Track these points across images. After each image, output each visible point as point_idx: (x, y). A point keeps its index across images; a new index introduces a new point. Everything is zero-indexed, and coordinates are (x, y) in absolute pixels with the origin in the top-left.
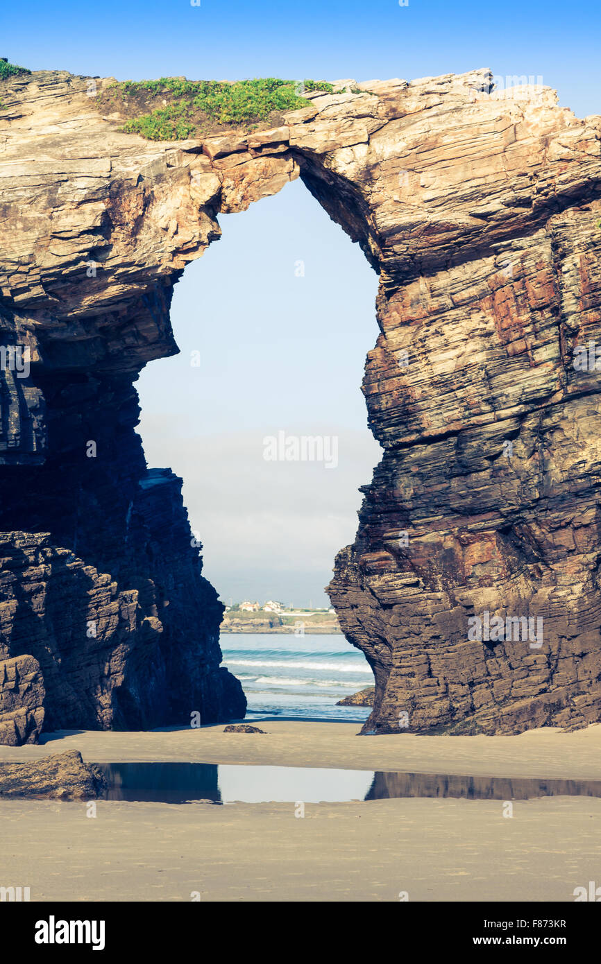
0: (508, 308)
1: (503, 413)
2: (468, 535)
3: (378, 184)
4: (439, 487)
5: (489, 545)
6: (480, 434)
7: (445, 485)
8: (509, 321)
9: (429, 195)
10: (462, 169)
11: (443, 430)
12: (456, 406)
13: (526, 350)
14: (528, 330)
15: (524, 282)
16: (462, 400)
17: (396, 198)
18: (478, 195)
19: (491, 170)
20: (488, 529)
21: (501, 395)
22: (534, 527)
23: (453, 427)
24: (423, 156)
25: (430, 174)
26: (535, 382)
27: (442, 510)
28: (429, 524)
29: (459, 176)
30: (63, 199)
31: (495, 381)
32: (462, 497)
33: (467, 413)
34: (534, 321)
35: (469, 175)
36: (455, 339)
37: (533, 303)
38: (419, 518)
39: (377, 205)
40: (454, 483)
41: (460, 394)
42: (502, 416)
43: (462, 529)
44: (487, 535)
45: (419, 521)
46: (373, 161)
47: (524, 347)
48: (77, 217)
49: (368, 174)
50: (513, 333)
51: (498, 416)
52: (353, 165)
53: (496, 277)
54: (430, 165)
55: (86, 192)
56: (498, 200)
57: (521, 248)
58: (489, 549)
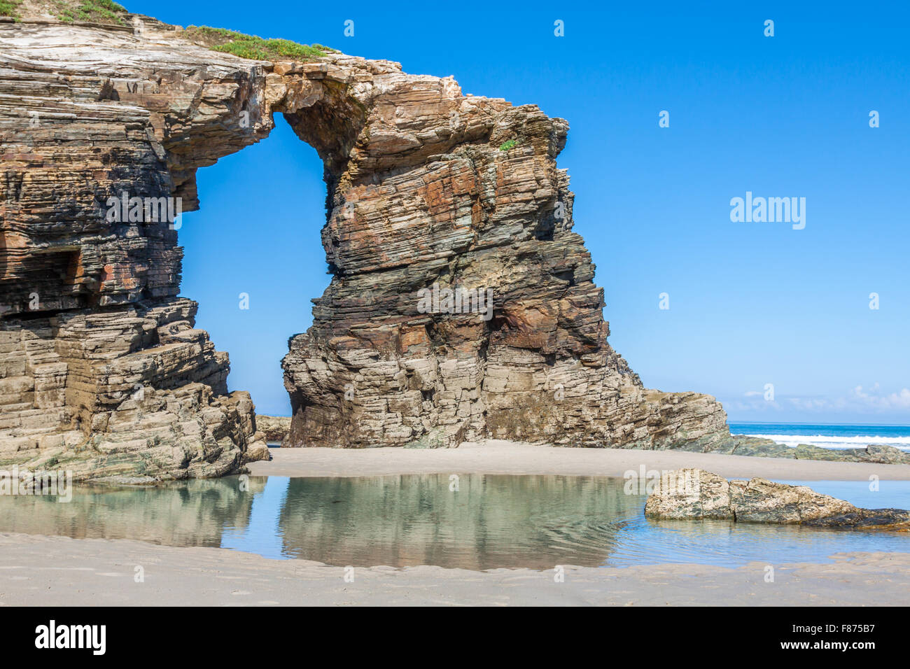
0: (438, 194)
1: (441, 254)
2: (407, 328)
3: (375, 109)
4: (393, 298)
5: (420, 333)
6: (426, 266)
7: (397, 297)
8: (438, 202)
9: (399, 121)
10: (418, 108)
11: (398, 263)
12: (409, 249)
13: (450, 219)
14: (452, 207)
15: (450, 179)
16: (414, 245)
17: (382, 119)
18: (423, 125)
19: (432, 112)
20: (421, 324)
21: (440, 243)
22: (447, 323)
23: (405, 262)
24: (401, 96)
25: (402, 108)
26: (460, 237)
27: (391, 313)
28: (383, 320)
29: (415, 112)
30: (211, 75)
31: (436, 236)
32: (406, 304)
33: (416, 253)
34: (455, 203)
35: (421, 112)
36: (410, 208)
37: (456, 191)
38: (376, 316)
39: (371, 122)
40: (402, 296)
41: (413, 241)
42: (440, 256)
43: (404, 324)
44: (420, 328)
45: (376, 318)
46: (376, 93)
47: (449, 217)
48: (221, 89)
49: (372, 101)
50: (440, 209)
51: (438, 255)
52: (364, 94)
53: (430, 175)
54: (403, 102)
55: (226, 73)
56: (433, 130)
57: (447, 160)
58: (420, 336)
